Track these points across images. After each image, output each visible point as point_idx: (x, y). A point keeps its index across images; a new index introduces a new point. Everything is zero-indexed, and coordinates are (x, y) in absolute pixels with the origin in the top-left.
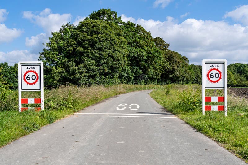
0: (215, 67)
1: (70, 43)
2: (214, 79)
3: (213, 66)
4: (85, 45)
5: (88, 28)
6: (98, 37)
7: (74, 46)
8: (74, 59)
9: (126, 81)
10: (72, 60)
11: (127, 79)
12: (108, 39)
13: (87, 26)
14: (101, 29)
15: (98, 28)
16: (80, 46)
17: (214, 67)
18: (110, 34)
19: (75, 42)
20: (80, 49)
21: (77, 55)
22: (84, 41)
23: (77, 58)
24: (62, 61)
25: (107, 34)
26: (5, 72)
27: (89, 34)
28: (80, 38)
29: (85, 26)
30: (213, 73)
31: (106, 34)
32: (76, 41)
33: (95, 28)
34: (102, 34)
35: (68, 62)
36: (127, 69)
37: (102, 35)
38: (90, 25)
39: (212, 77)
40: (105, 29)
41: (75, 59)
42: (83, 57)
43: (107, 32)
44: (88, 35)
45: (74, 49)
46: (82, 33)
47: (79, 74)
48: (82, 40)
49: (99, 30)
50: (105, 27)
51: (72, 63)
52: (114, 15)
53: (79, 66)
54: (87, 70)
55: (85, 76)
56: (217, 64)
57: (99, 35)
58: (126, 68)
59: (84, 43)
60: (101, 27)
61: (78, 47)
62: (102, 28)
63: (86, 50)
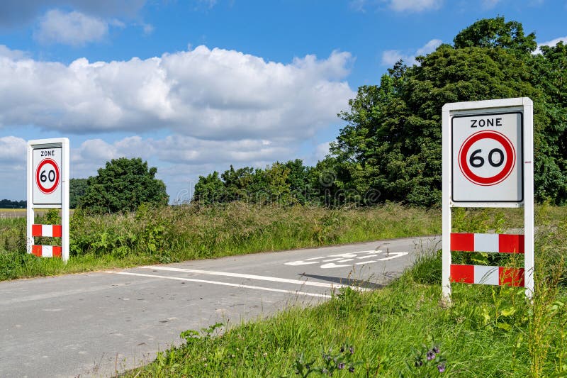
0: (490, 128)
1: (394, 108)
2: (487, 171)
3: (482, 123)
4: (424, 109)
5: (435, 69)
6: (457, 88)
7: (401, 114)
8: (400, 144)
9: (553, 196)
10: (397, 147)
11: (554, 192)
12: (484, 90)
13: (433, 64)
14: (466, 68)
15: (459, 66)
16: (415, 114)
17: (486, 128)
18: (490, 79)
19: (404, 104)
20: (414, 119)
21: (407, 135)
22: (424, 100)
23: (407, 141)
24: (375, 150)
25: (483, 79)
26: (297, 178)
27: (438, 83)
28: (416, 95)
29: (429, 65)
30: (480, 151)
31: (480, 79)
32: (407, 103)
33: (452, 66)
34: (468, 79)
35: (388, 151)
36: (547, 165)
37: (467, 83)
38: (441, 62)
39: (477, 162)
40: (479, 68)
41: (404, 145)
42: (421, 139)
43: (480, 73)
44: (435, 85)
45: (401, 120)
46: (421, 83)
47: (407, 177)
48: (421, 98)
49: (461, 71)
50: (478, 62)
51: (397, 153)
52: (515, 31)
53: (409, 160)
54: (426, 168)
55: (422, 184)
56: (495, 117)
57: (460, 83)
58: (543, 163)
59: (423, 106)
60: (466, 63)
61: (411, 115)
62: (469, 66)
63: (427, 122)
